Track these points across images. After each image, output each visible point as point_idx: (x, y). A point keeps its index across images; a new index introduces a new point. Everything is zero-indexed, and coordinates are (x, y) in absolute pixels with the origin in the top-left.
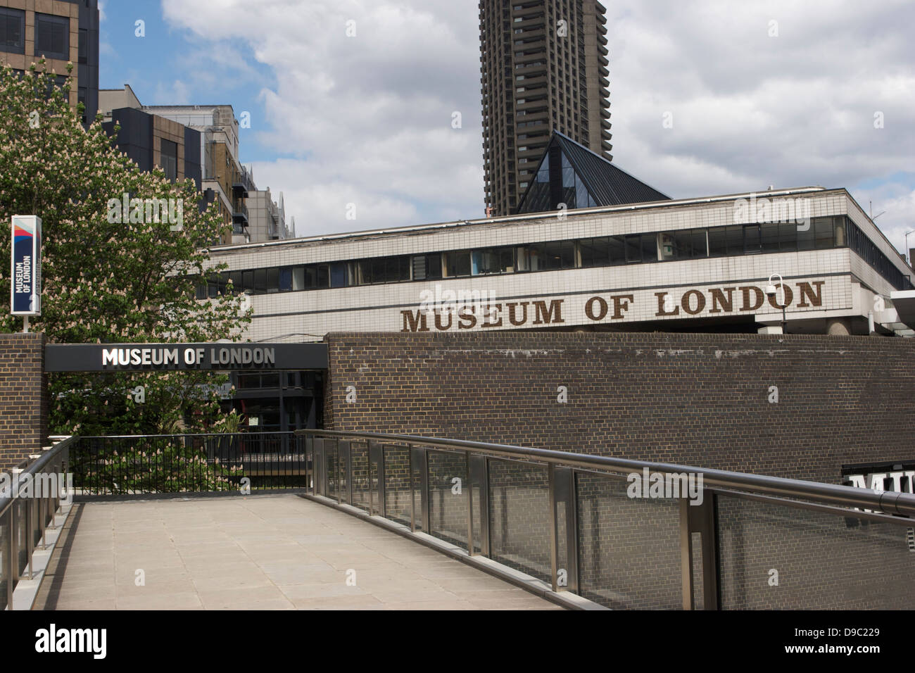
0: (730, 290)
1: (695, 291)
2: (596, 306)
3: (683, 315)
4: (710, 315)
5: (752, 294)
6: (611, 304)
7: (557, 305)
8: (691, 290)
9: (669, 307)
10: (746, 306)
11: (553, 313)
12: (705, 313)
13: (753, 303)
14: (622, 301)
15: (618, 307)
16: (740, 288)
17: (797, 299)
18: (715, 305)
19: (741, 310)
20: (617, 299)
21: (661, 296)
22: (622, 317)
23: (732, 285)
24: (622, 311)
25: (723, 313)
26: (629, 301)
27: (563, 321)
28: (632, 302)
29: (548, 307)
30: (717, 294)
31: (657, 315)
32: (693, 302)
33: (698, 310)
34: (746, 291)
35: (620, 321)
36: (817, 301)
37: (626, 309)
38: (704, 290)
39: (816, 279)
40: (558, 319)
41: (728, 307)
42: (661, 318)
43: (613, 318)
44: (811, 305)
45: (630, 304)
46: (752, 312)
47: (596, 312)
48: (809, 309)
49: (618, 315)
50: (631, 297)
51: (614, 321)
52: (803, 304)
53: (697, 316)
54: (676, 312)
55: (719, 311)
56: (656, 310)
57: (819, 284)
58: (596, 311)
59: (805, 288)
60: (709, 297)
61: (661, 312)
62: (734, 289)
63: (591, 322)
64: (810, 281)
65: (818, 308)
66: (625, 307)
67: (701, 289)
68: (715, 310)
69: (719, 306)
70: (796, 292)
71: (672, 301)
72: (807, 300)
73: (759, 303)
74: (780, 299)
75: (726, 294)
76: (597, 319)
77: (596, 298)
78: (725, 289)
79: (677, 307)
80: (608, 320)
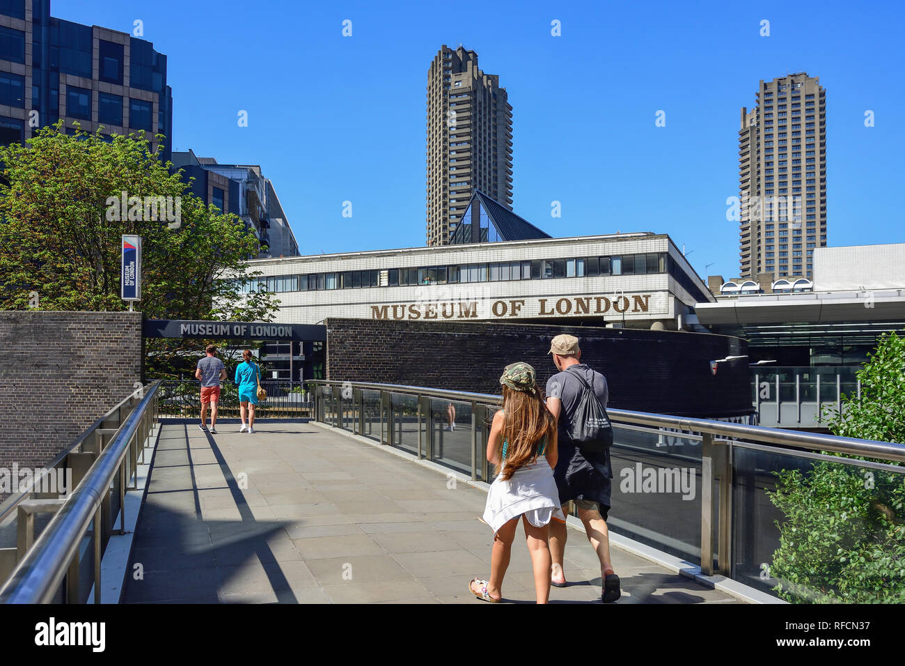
0: (588, 299)
1: (565, 299)
2: (500, 307)
3: (557, 315)
4: (574, 315)
5: (603, 302)
6: (509, 306)
7: (474, 305)
8: (563, 298)
9: (548, 310)
10: (599, 310)
11: (471, 311)
12: (571, 314)
13: (603, 308)
14: (517, 304)
15: (514, 308)
16: (595, 298)
17: (632, 306)
18: (578, 309)
19: (595, 312)
20: (513, 303)
21: (543, 302)
22: (517, 315)
23: (590, 296)
24: (517, 311)
25: (583, 314)
26: (521, 305)
27: (478, 316)
28: (523, 305)
29: (467, 307)
30: (579, 301)
31: (540, 314)
32: (564, 307)
33: (567, 312)
34: (598, 300)
35: (515, 317)
36: (645, 308)
37: (519, 310)
38: (571, 299)
39: (645, 294)
40: (474, 314)
41: (586, 310)
42: (542, 316)
43: (510, 315)
44: (641, 311)
45: (522, 307)
46: (602, 314)
47: (500, 311)
48: (639, 313)
49: (514, 313)
50: (523, 302)
51: (512, 317)
52: (636, 310)
53: (565, 316)
54: (552, 312)
55: (581, 313)
56: (539, 311)
57: (647, 297)
59: (637, 299)
60: (574, 303)
61: (543, 312)
62: (591, 298)
63: (496, 317)
64: (641, 295)
65: (645, 313)
66: (519, 308)
67: (569, 298)
68: (578, 312)
69: (581, 309)
70: (632, 301)
71: (551, 305)
72: (639, 307)
73: (607, 308)
74: (621, 306)
75: (585, 302)
76: (500, 316)
77: (500, 302)
78: (585, 299)
79: (553, 309)
80: (507, 316)
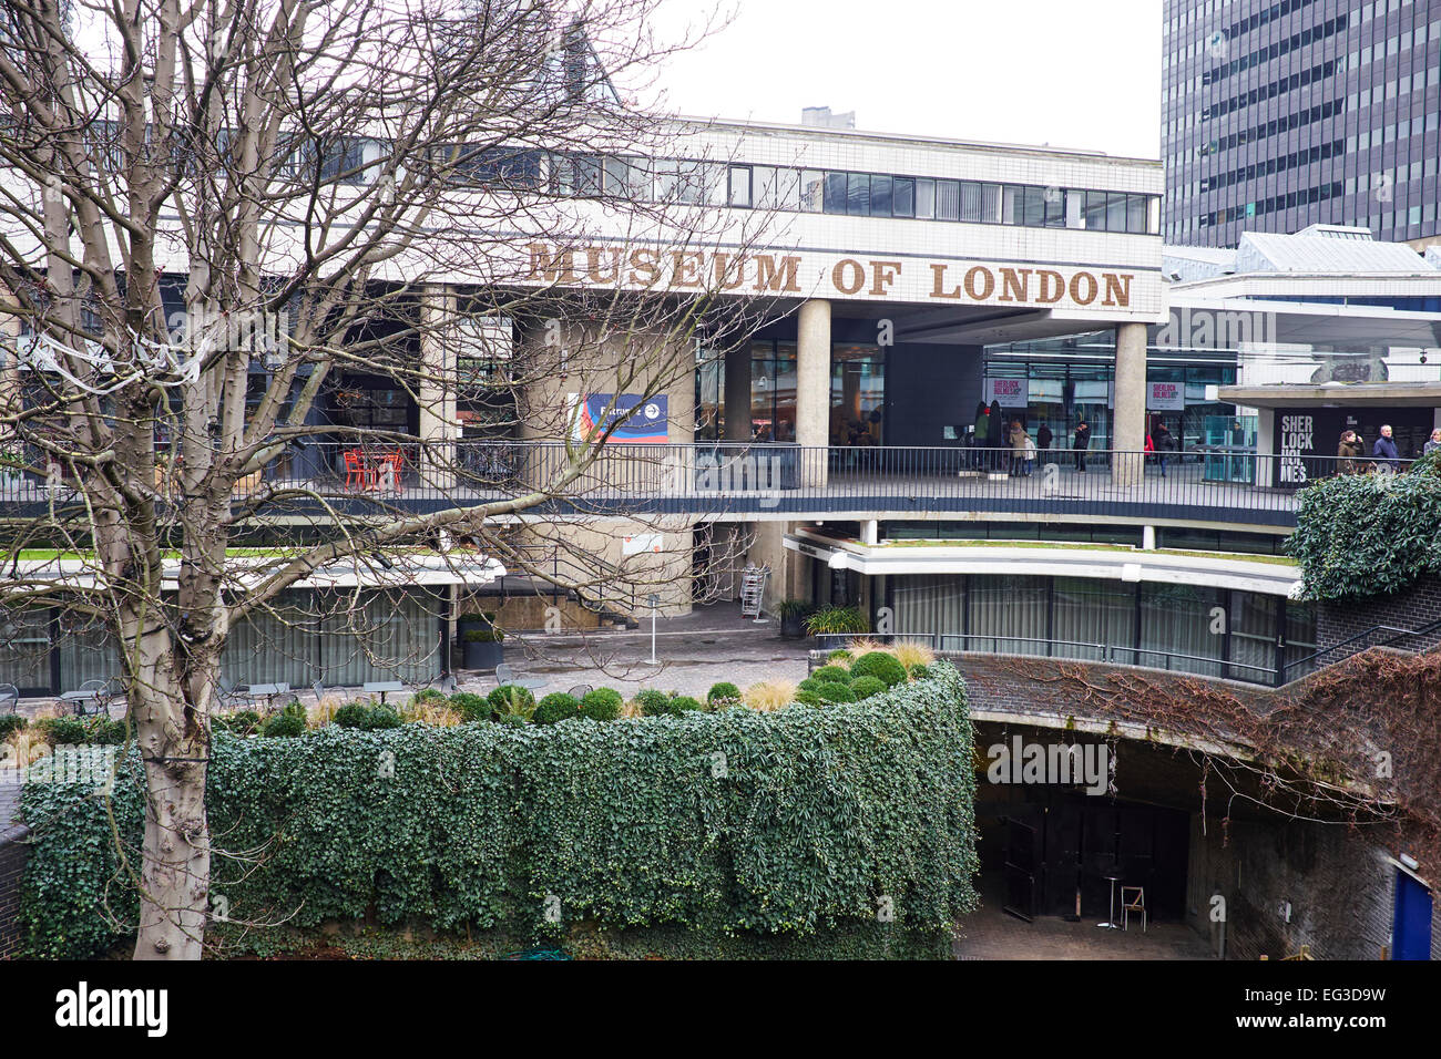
0: (1025, 273)
1: (983, 269)
2: (849, 271)
3: (966, 299)
4: (999, 303)
5: (1052, 280)
6: (869, 272)
7: (791, 264)
8: (978, 267)
9: (948, 288)
10: (1044, 298)
11: (785, 276)
12: (993, 300)
13: (1051, 294)
14: (886, 270)
15: (879, 277)
16: (1038, 272)
17: (1102, 295)
18: (1006, 291)
19: (1037, 300)
20: (878, 266)
21: (939, 271)
22: (885, 293)
23: (1029, 267)
24: (885, 284)
25: (1015, 303)
26: (895, 272)
27: (799, 289)
28: (899, 273)
29: (777, 266)
30: (1009, 275)
31: (931, 295)
32: (979, 284)
33: (985, 296)
34: (1044, 275)
35: (880, 298)
36: (1124, 301)
37: (891, 283)
38: (993, 268)
39: (1125, 272)
40: (791, 285)
41: (1022, 296)
42: (937, 300)
43: (871, 293)
44: (1117, 304)
45: (895, 276)
46: (1049, 305)
47: (849, 282)
48: (1114, 308)
49: (878, 290)
50: (898, 266)
51: (873, 298)
52: (1108, 302)
53: (982, 303)
54: (957, 294)
55: (1011, 299)
56: (931, 289)
57: (1128, 278)
58: (849, 279)
59: (1111, 280)
60: (999, 278)
61: (938, 291)
62: (1031, 271)
63: (840, 296)
64: (1118, 272)
65: (1123, 308)
66: (890, 279)
67: (991, 266)
68: (1005, 297)
69: (1011, 293)
70: (1102, 284)
71: (954, 277)
72: (1114, 298)
73: (1059, 295)
74: (1084, 289)
75: (1020, 277)
76: (849, 292)
77: (850, 261)
78: (1020, 271)
79: (958, 288)
80: (864, 295)
